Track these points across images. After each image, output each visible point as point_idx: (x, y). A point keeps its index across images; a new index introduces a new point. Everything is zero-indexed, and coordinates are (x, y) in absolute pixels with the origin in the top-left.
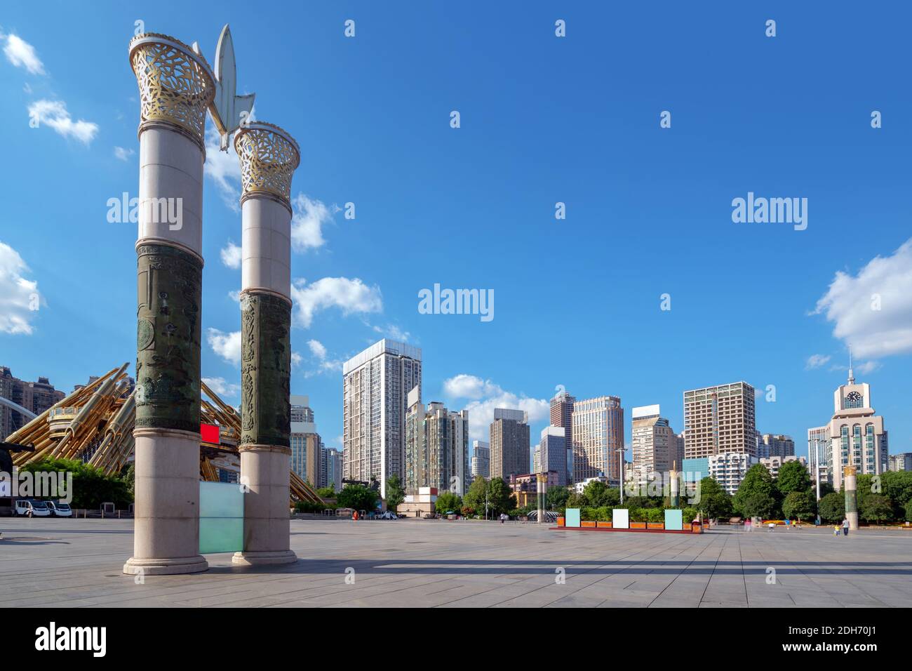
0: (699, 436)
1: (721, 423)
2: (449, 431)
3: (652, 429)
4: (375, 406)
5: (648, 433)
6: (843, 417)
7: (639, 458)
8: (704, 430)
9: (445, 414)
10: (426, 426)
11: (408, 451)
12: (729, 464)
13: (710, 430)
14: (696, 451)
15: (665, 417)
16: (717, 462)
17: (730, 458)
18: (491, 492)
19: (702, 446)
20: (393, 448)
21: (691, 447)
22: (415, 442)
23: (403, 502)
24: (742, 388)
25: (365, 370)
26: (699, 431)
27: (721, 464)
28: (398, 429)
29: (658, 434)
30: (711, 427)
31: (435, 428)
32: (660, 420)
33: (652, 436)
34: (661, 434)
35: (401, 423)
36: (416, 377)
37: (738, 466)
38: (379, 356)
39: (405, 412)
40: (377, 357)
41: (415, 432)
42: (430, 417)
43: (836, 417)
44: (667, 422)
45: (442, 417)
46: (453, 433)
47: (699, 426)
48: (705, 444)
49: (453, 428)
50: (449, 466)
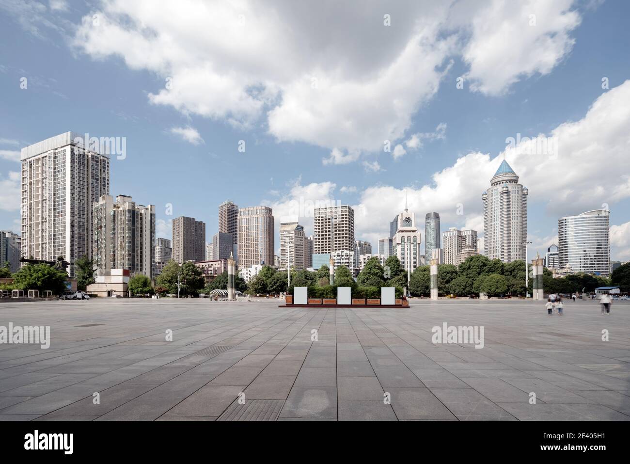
0: (322, 239)
1: (336, 231)
2: (137, 221)
3: (293, 232)
4: (59, 193)
5: (291, 235)
6: (402, 232)
7: (285, 252)
8: (326, 235)
9: (134, 207)
10: (114, 216)
11: (95, 238)
12: (343, 258)
13: (329, 235)
14: (321, 249)
15: (301, 225)
16: (336, 256)
17: (344, 254)
18: (183, 274)
19: (324, 246)
20: (79, 234)
21: (317, 246)
22: (103, 229)
23: (94, 283)
24: (348, 209)
25: (47, 158)
26: (322, 235)
27: (339, 258)
28: (85, 216)
29: (297, 236)
30: (329, 233)
31: (124, 218)
32: (298, 226)
33: (293, 237)
34: (299, 236)
35: (87, 211)
36: (104, 171)
37: (348, 259)
38: (64, 147)
39: (93, 202)
40: (61, 147)
41: (103, 220)
42: (119, 208)
43: (399, 232)
44: (302, 228)
45: (131, 208)
46: (141, 224)
47: (322, 232)
48: (326, 244)
49: (141, 219)
50: (137, 252)
